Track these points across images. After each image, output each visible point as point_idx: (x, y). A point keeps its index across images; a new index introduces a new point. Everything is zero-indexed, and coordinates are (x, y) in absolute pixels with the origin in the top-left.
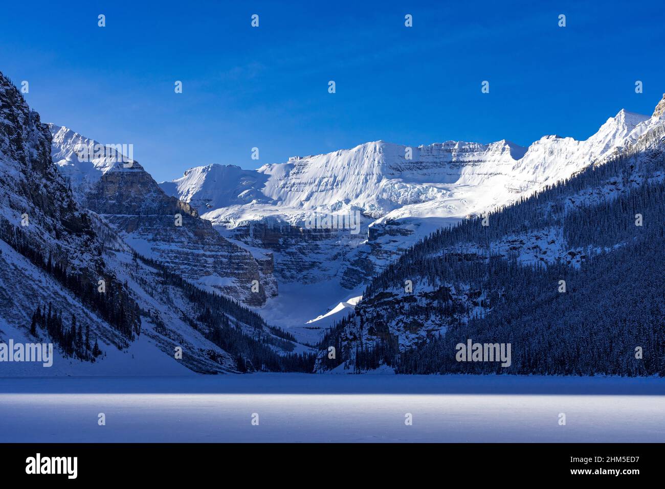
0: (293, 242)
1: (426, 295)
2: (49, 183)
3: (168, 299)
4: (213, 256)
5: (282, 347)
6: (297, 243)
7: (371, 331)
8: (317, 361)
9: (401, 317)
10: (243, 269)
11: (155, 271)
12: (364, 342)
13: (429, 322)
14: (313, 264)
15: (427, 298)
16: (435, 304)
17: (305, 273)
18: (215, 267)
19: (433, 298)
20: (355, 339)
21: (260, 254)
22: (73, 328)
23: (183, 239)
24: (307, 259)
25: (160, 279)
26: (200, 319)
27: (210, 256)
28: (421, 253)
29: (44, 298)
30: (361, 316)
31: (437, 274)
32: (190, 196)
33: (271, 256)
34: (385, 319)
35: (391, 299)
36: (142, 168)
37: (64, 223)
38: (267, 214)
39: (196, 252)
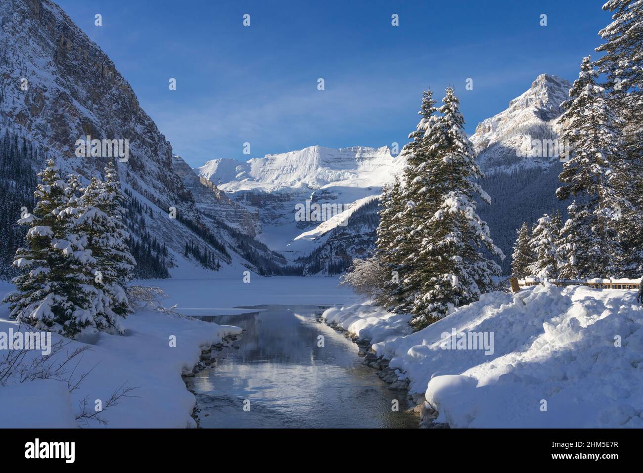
0: (269, 203)
1: (367, 234)
2: (171, 174)
3: (221, 236)
4: (225, 211)
5: (281, 262)
6: (271, 203)
7: (337, 253)
8: (304, 270)
9: (353, 246)
10: (243, 218)
11: (213, 221)
12: (333, 259)
13: (369, 248)
14: (281, 216)
15: (367, 236)
17: (276, 220)
18: (226, 217)
19: (371, 236)
20: (327, 257)
21: (252, 210)
22: (205, 253)
23: (208, 201)
24: (277, 212)
25: (215, 225)
26: (239, 247)
27: (224, 211)
28: (364, 212)
29: (187, 237)
30: (331, 245)
31: (373, 223)
32: (209, 176)
33: (258, 211)
34: (345, 247)
35: (348, 236)
36: (183, 161)
37: (179, 196)
38: (254, 187)
39: (216, 208)
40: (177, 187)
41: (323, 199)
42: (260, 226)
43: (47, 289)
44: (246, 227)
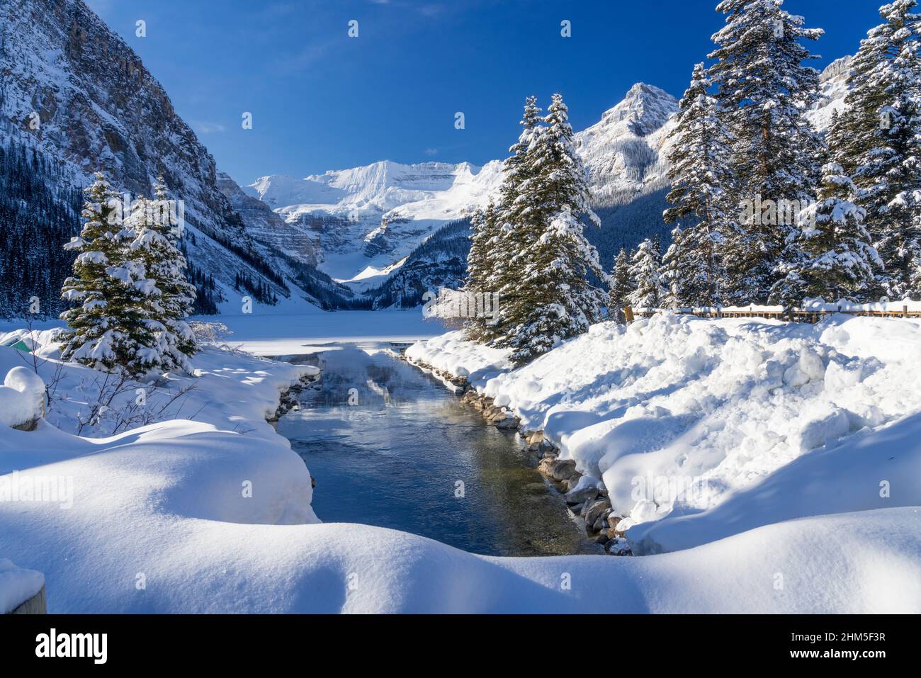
0: (332, 227)
1: (444, 262)
2: (215, 193)
3: (276, 265)
4: (281, 237)
5: (347, 295)
6: (334, 228)
7: (410, 285)
8: (374, 303)
9: (429, 276)
10: (302, 245)
11: (266, 248)
12: (406, 291)
13: (447, 279)
14: (345, 242)
15: (445, 264)
16: (450, 268)
17: (340, 247)
18: (282, 244)
19: (449, 264)
20: (400, 289)
21: (312, 235)
22: (260, 286)
23: (261, 225)
24: (341, 238)
25: (270, 253)
26: (297, 278)
27: (279, 237)
28: (440, 237)
29: (237, 267)
30: (403, 275)
33: (319, 236)
34: (419, 277)
35: (423, 265)
36: (229, 177)
37: (226, 219)
38: (314, 209)
39: (270, 234)
40: (224, 209)
41: (394, 223)
42: (322, 254)
43: (105, 325)
44: (306, 256)
